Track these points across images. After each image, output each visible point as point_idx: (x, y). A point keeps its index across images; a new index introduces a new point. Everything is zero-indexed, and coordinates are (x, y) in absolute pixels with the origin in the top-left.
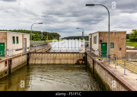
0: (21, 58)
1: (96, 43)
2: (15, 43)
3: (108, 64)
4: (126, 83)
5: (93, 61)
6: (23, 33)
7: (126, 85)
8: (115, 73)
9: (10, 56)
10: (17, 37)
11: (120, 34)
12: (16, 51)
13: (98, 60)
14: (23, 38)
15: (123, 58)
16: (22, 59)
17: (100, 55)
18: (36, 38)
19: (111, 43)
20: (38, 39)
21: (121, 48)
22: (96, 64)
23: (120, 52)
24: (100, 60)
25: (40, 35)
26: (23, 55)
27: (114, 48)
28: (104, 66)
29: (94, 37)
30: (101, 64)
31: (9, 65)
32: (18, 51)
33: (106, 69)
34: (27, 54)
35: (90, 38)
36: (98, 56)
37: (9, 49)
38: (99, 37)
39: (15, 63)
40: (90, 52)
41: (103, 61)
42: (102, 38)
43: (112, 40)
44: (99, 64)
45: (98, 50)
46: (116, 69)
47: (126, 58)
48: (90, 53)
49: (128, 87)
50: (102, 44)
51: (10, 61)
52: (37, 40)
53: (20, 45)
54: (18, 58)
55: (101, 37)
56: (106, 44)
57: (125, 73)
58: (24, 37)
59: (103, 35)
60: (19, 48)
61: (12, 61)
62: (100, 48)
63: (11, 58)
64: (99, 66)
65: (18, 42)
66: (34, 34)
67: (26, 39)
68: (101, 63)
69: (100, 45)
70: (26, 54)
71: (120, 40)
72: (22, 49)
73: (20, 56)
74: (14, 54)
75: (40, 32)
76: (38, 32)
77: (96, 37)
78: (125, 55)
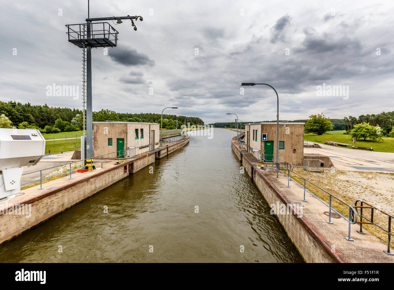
0: (146, 159)
1: (256, 140)
2: (138, 138)
3: (275, 177)
4: (309, 221)
5: (252, 169)
6: (150, 123)
7: (309, 227)
8: (288, 197)
9: (132, 158)
10: (142, 130)
11: (294, 127)
12: (140, 150)
13: (259, 168)
14: (150, 130)
15: (299, 165)
16: (148, 161)
17: (262, 159)
18: (169, 125)
19: (280, 141)
20: (172, 126)
21: (295, 150)
22: (256, 175)
23: (294, 155)
24: (262, 168)
25: (175, 122)
26: (150, 155)
27: (284, 148)
28: (269, 182)
29: (254, 130)
30: (265, 177)
31: (129, 170)
32: (143, 149)
33: (273, 189)
34: (156, 153)
35: (248, 132)
36: (260, 160)
37: (130, 148)
38: (262, 131)
39: (139, 166)
40: (247, 151)
41: (267, 170)
42: (267, 134)
43: (282, 136)
44: (261, 177)
45: (259, 151)
46: (289, 189)
47: (303, 165)
48: (247, 153)
49: (313, 231)
50: (266, 142)
51: (131, 165)
52: (171, 129)
53: (145, 141)
54: (142, 160)
55: (264, 131)
56: (272, 142)
57: (304, 200)
58: (152, 129)
59: (268, 128)
60: (144, 145)
61: (134, 164)
62: (263, 149)
63: (133, 161)
64: (261, 179)
65: (142, 137)
66: (166, 119)
67: (154, 130)
68: (265, 175)
69: (263, 144)
70: (153, 153)
71: (293, 137)
72: (148, 146)
73: (146, 156)
74: (136, 154)
75: (175, 116)
76: (172, 116)
77: (256, 130)
78: (301, 160)
